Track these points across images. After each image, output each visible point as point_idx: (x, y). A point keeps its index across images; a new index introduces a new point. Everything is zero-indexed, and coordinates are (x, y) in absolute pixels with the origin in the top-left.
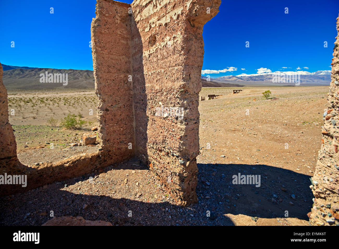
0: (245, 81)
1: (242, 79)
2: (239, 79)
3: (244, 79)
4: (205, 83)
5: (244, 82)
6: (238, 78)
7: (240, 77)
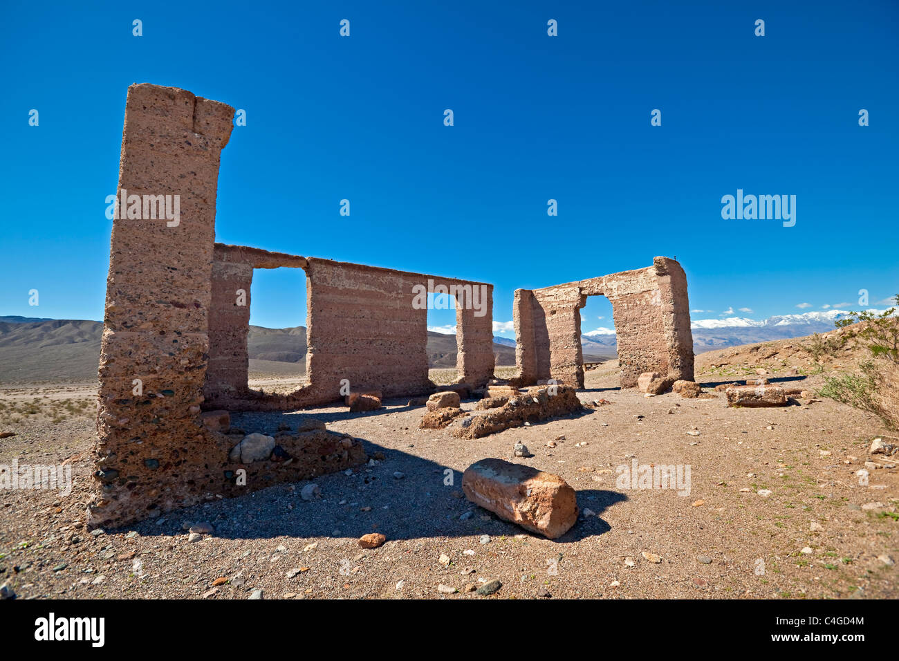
0: (606, 347)
1: (598, 342)
2: (592, 341)
3: (606, 342)
4: (507, 354)
5: (604, 349)
6: (589, 340)
7: (593, 337)
